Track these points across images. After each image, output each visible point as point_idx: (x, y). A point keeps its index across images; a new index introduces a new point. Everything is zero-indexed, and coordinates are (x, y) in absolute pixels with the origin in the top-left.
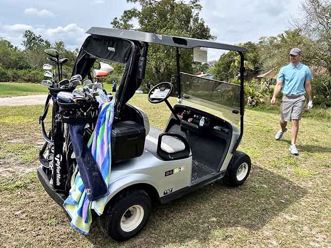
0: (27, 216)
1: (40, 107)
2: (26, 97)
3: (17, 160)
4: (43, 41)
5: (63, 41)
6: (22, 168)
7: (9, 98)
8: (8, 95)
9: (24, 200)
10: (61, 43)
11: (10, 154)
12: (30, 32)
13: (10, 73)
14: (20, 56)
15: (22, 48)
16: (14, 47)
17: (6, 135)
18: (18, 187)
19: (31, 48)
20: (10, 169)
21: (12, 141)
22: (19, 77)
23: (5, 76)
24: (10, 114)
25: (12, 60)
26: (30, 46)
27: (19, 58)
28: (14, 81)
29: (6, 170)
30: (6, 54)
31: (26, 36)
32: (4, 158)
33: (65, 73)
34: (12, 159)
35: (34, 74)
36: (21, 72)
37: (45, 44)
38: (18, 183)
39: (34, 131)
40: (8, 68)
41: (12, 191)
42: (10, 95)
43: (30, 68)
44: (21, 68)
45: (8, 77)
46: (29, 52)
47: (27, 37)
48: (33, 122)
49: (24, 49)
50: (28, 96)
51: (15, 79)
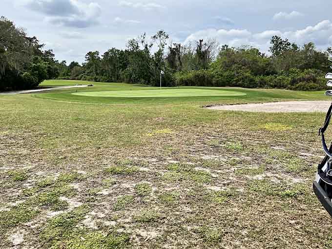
0: (301, 228)
1: (297, 116)
2: (276, 103)
3: (283, 167)
4: (290, 44)
5: (313, 42)
6: (289, 177)
7: (261, 104)
8: (260, 101)
9: (297, 211)
10: (310, 45)
11: (275, 160)
12: (277, 37)
13: (257, 79)
14: (267, 63)
15: (269, 54)
16: (261, 54)
17: (269, 141)
18: (288, 195)
19: (277, 53)
20: (277, 175)
21: (275, 148)
22: (265, 82)
23: (253, 82)
24: (269, 120)
25: (260, 67)
26: (277, 52)
27: (266, 65)
28: (260, 87)
29: (274, 175)
30: (255, 61)
31: (273, 41)
32: (270, 163)
33: (313, 76)
34: (278, 166)
35: (280, 80)
36: (267, 78)
37: (291, 47)
38: (288, 191)
39: (295, 140)
40: (256, 75)
41: (283, 198)
42: (261, 101)
43: (276, 74)
44: (268, 74)
45: (255, 84)
46: (276, 57)
47: (274, 43)
48: (292, 131)
49: (271, 55)
50: (279, 103)
51: (262, 85)
